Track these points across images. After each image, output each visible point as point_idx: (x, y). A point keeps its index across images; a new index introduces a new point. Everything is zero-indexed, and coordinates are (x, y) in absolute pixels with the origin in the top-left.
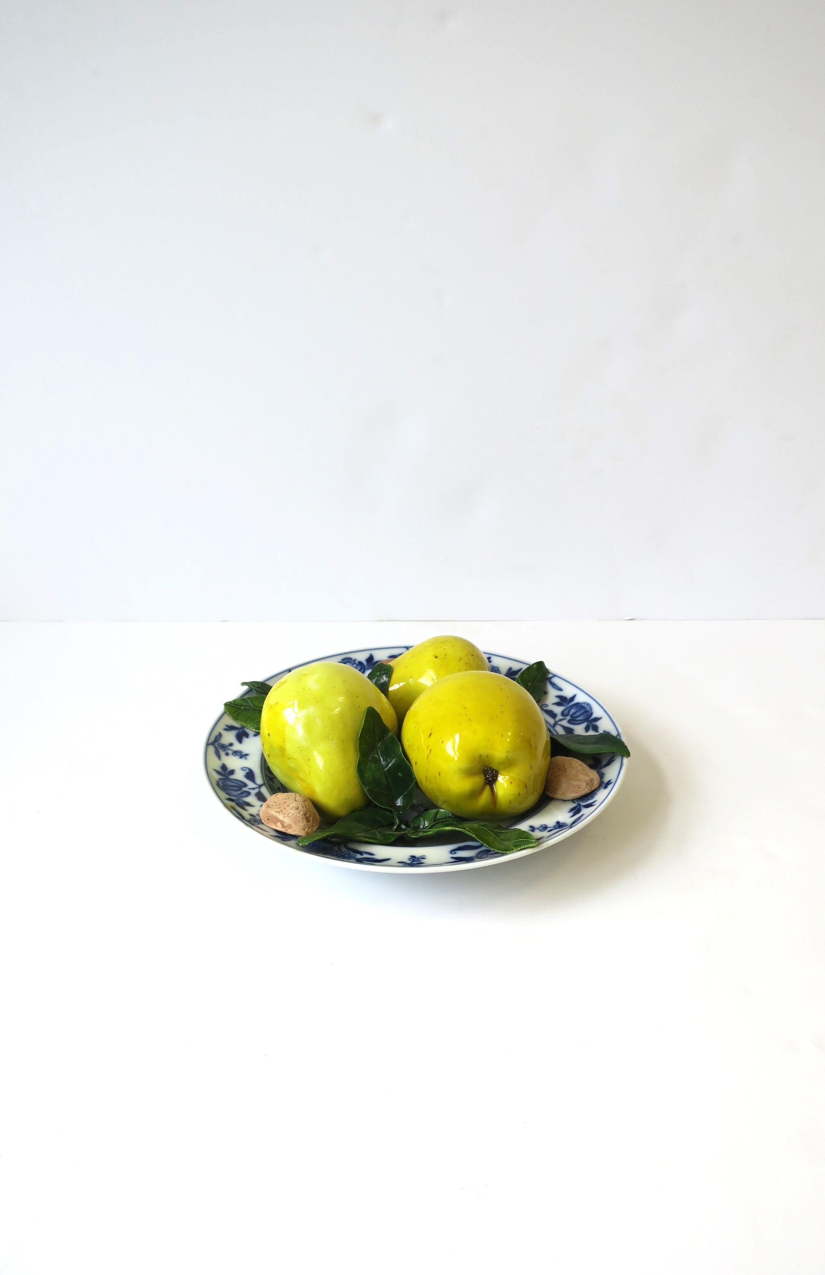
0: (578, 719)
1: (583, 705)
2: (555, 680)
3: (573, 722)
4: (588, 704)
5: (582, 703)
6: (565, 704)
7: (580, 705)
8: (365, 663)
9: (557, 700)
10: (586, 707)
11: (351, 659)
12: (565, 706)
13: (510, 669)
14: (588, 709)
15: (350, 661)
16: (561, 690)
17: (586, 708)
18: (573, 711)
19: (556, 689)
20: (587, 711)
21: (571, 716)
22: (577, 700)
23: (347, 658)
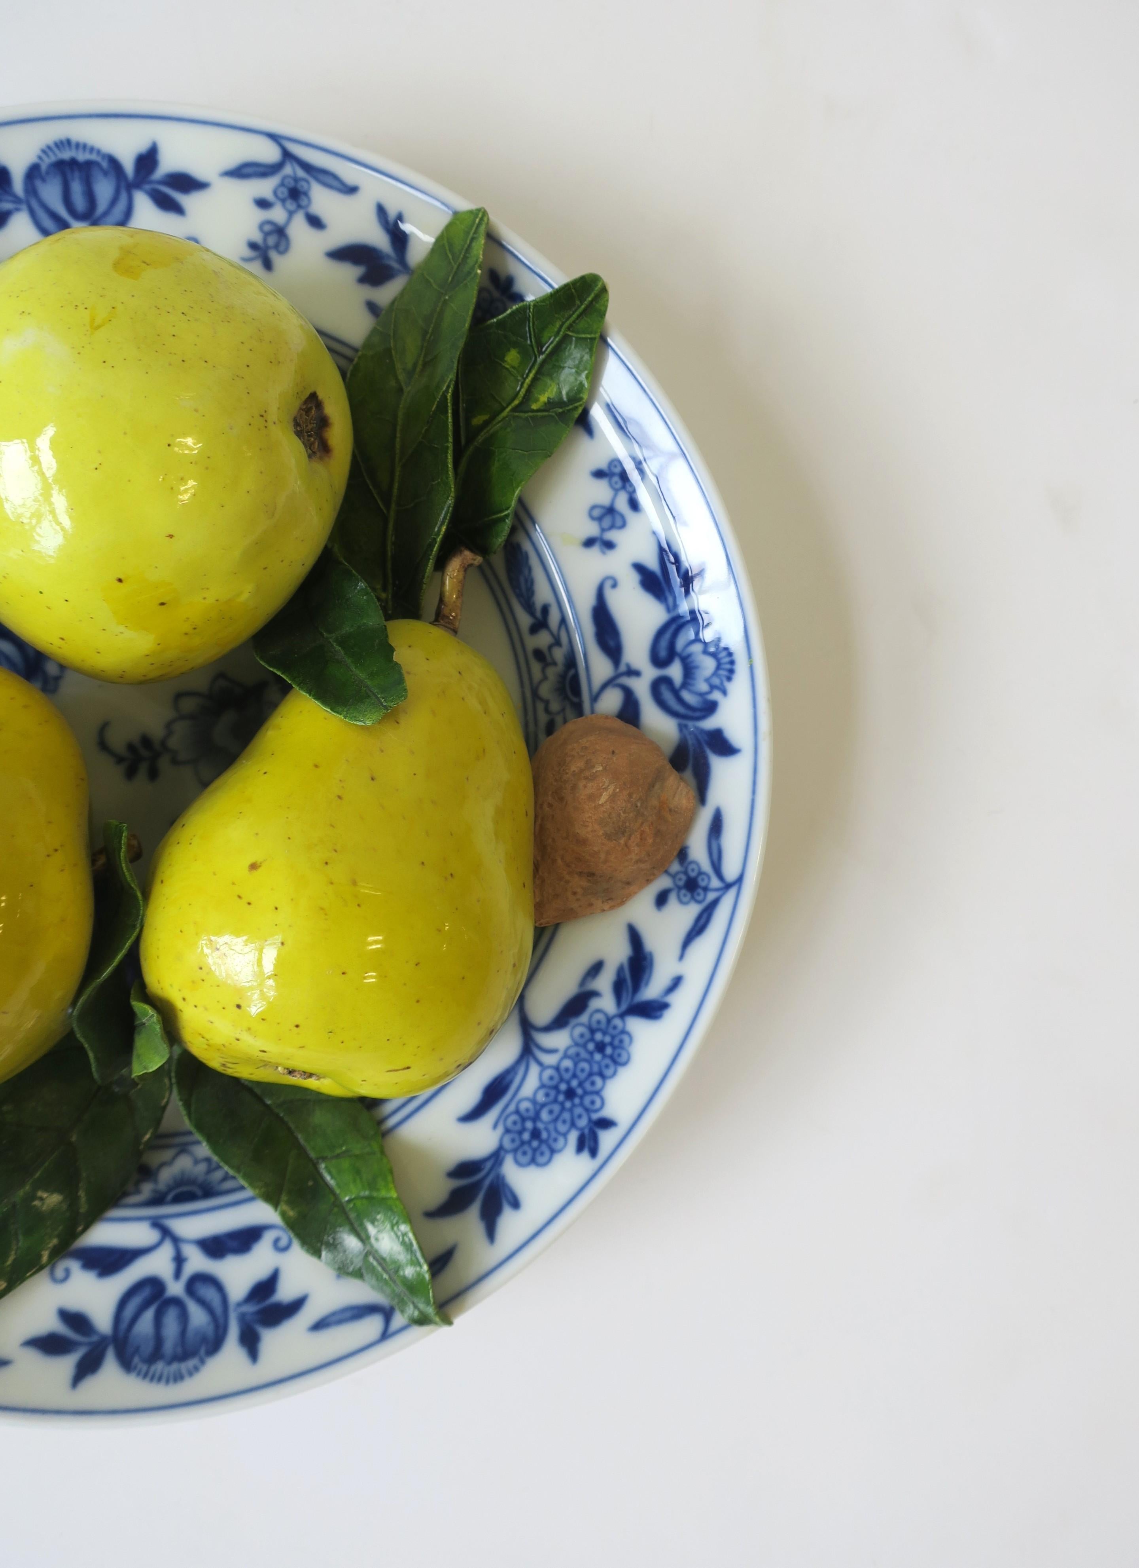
0: (149, 1315)
1: (191, 1363)
2: (372, 1326)
3: (146, 1292)
4: (178, 1378)
5: (203, 1362)
6: (250, 1308)
7: (203, 1351)
8: (710, 724)
9: (285, 1292)
10: (175, 1366)
11: (729, 679)
12: (239, 1305)
13: (516, 1204)
14: (159, 1366)
15: (723, 673)
16: (320, 1325)
17: (169, 1363)
18: (198, 1317)
19: (334, 1314)
20: (156, 1355)
21: (176, 1302)
22: (232, 1350)
23: (732, 662)
